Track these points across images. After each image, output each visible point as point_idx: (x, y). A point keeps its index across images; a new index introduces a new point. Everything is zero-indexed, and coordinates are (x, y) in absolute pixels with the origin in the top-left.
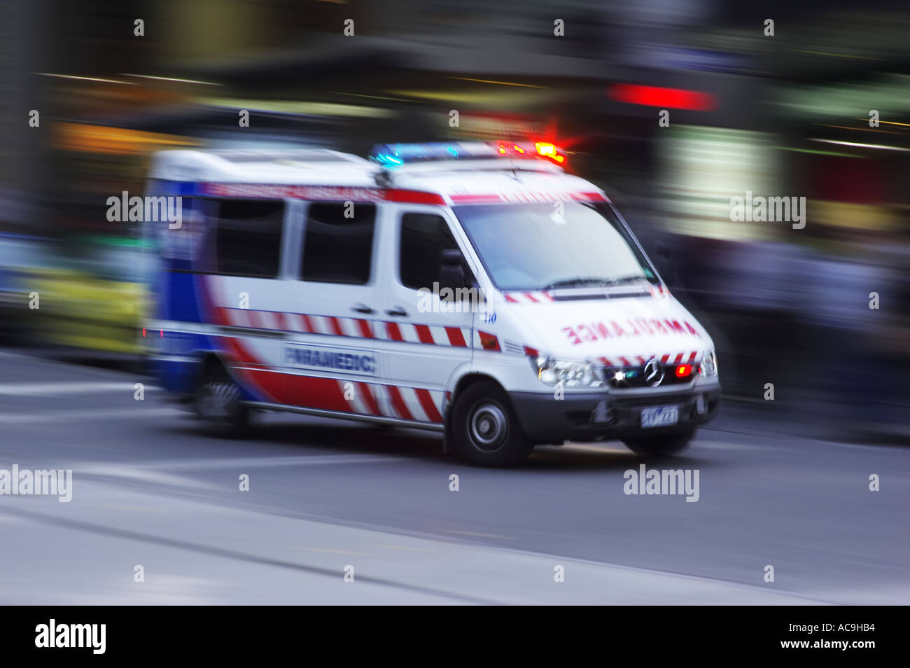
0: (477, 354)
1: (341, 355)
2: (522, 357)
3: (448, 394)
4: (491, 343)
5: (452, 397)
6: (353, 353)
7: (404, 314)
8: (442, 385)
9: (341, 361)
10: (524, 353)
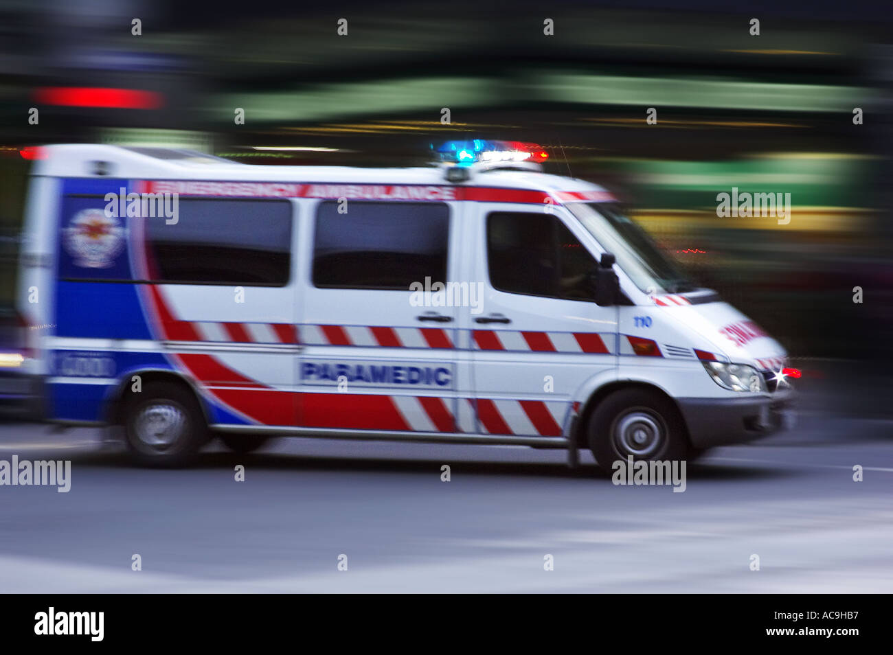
0: (622, 360)
1: (399, 368)
2: (694, 361)
3: (576, 405)
4: (646, 349)
5: (581, 408)
6: (421, 366)
7: (506, 321)
8: (567, 395)
9: (399, 375)
10: (696, 357)
